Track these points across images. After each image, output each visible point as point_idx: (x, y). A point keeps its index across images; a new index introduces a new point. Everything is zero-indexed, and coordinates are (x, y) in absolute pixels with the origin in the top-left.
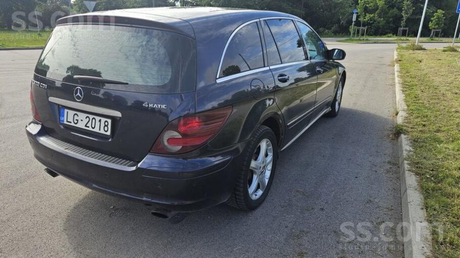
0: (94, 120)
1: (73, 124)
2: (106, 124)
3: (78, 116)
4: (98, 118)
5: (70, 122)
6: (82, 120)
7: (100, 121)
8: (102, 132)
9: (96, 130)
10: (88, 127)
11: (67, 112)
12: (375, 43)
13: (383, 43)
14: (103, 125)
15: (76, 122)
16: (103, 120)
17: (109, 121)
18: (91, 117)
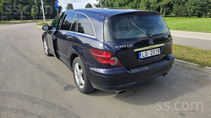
0: (154, 51)
1: (146, 57)
2: (158, 50)
3: (147, 52)
4: (155, 50)
5: (144, 56)
6: (149, 53)
7: (156, 50)
8: (158, 54)
9: (156, 54)
10: (152, 55)
11: (142, 53)
12: (15, 24)
13: (18, 23)
14: (157, 51)
15: (147, 55)
16: (157, 49)
17: (159, 49)
18: (152, 50)
